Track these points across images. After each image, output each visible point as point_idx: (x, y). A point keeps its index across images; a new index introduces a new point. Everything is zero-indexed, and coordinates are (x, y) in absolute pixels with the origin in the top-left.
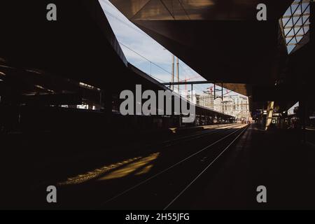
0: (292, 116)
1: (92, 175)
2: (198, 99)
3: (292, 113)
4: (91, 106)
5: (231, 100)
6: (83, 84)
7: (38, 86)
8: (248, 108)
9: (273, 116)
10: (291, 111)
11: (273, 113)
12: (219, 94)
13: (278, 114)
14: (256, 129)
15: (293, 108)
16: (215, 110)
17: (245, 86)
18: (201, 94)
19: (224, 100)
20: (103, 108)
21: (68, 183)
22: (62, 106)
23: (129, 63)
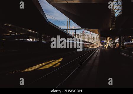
0: (117, 43)
1: (35, 68)
2: (78, 36)
3: (117, 42)
4: (33, 39)
5: (92, 36)
6: (29, 30)
7: (10, 31)
8: (99, 40)
9: (109, 43)
10: (116, 41)
11: (109, 41)
12: (87, 34)
13: (111, 42)
14: (102, 48)
15: (117, 39)
16: (85, 40)
17: (98, 31)
18: (80, 34)
19: (89, 36)
20: (38, 40)
21: (25, 71)
22: (21, 40)
23: (49, 21)
